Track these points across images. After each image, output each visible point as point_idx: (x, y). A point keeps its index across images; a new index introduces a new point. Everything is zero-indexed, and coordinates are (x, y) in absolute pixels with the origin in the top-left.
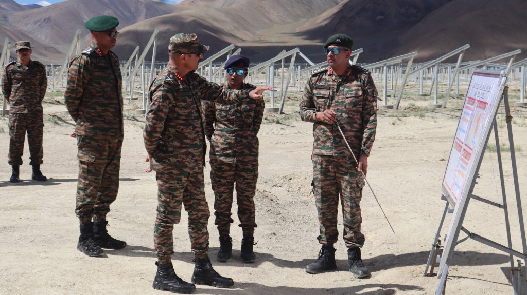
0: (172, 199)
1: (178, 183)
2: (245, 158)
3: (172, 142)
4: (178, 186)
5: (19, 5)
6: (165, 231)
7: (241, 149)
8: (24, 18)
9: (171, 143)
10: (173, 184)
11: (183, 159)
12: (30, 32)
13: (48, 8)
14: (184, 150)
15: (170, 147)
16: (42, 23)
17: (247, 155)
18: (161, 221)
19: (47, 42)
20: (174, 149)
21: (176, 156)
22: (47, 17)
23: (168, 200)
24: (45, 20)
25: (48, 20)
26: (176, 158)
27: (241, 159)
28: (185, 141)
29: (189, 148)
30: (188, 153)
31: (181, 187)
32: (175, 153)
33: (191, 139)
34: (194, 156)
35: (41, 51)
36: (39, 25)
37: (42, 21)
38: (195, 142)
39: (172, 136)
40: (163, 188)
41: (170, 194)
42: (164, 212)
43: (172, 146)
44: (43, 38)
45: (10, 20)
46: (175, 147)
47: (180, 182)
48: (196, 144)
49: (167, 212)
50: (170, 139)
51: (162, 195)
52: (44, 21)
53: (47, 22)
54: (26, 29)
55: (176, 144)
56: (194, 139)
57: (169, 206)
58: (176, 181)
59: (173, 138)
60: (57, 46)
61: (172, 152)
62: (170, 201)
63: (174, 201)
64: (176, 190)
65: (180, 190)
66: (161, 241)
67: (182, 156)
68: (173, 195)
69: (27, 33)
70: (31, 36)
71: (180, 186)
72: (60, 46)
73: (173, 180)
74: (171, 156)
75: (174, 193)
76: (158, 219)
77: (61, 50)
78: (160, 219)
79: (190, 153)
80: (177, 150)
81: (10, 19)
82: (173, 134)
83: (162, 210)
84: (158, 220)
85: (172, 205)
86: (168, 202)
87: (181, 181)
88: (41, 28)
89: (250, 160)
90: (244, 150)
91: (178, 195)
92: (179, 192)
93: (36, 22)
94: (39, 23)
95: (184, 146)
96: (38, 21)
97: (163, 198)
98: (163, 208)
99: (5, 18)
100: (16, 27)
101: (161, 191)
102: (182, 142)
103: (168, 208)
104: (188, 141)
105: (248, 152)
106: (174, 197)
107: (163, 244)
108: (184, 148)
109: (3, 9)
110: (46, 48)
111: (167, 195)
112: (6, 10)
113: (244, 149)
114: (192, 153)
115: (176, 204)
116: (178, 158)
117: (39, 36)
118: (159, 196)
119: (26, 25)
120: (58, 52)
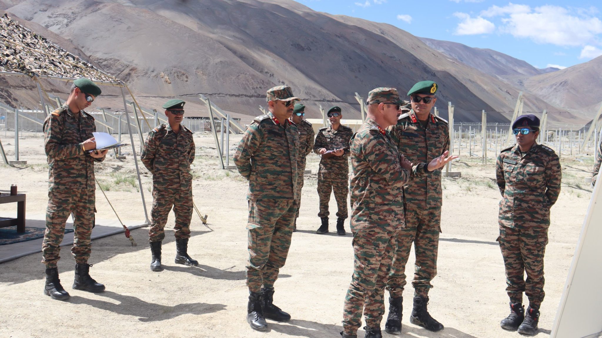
0: (367, 266)
1: (375, 249)
2: (524, 223)
3: (374, 198)
4: (374, 252)
5: (535, 70)
6: (354, 299)
7: (520, 214)
8: (541, 82)
9: (372, 199)
10: (370, 249)
11: (385, 216)
12: (545, 96)
13: (565, 71)
14: (386, 208)
15: (372, 203)
16: (558, 86)
17: (527, 221)
18: (353, 287)
19: (562, 106)
20: (375, 205)
21: (377, 213)
22: (563, 80)
23: (363, 266)
24: (561, 83)
25: (564, 83)
26: (378, 216)
27: (519, 224)
28: (388, 197)
29: (391, 205)
30: (390, 211)
31: (378, 254)
32: (376, 210)
33: (393, 195)
34: (396, 214)
35: (555, 116)
36: (555, 89)
37: (558, 85)
38: (397, 198)
39: (374, 192)
40: (359, 252)
41: (366, 260)
42: (357, 279)
43: (374, 202)
44: (558, 102)
45: (525, 85)
46: (377, 204)
47: (377, 248)
48: (398, 201)
49: (360, 279)
50: (372, 195)
51: (357, 260)
52: (560, 85)
53: (563, 86)
54: (541, 93)
55: (378, 200)
56: (396, 196)
57: (363, 272)
58: (373, 246)
59: (375, 194)
60: (573, 110)
61: (373, 209)
62: (364, 268)
63: (369, 268)
64: (372, 256)
65: (377, 257)
66: (349, 308)
67: (385, 214)
68: (369, 261)
69: (541, 98)
70: (545, 101)
71: (377, 252)
72: (575, 110)
73: (370, 245)
74: (372, 213)
75: (370, 259)
76: (351, 284)
77: (576, 115)
78: (353, 285)
79: (393, 211)
80: (379, 206)
81: (526, 83)
82: (375, 190)
83: (356, 276)
84: (351, 286)
85: (366, 272)
86: (362, 268)
87: (379, 247)
88: (557, 92)
89: (531, 226)
90: (524, 215)
91: (374, 262)
92: (375, 259)
93: (551, 86)
94: (554, 87)
95: (386, 202)
96: (554, 85)
97: (359, 263)
98: (357, 275)
99: (521, 83)
100: (530, 92)
101: (357, 256)
102: (384, 199)
103: (362, 275)
104: (390, 198)
105: (530, 218)
106: (370, 263)
107: (350, 312)
108: (387, 205)
109: (520, 74)
110: (560, 113)
111: (362, 261)
112: (523, 75)
113: (524, 213)
114: (395, 211)
115: (370, 272)
116: (380, 215)
117: (554, 100)
118: (355, 261)
119: (542, 89)
120: (573, 117)
